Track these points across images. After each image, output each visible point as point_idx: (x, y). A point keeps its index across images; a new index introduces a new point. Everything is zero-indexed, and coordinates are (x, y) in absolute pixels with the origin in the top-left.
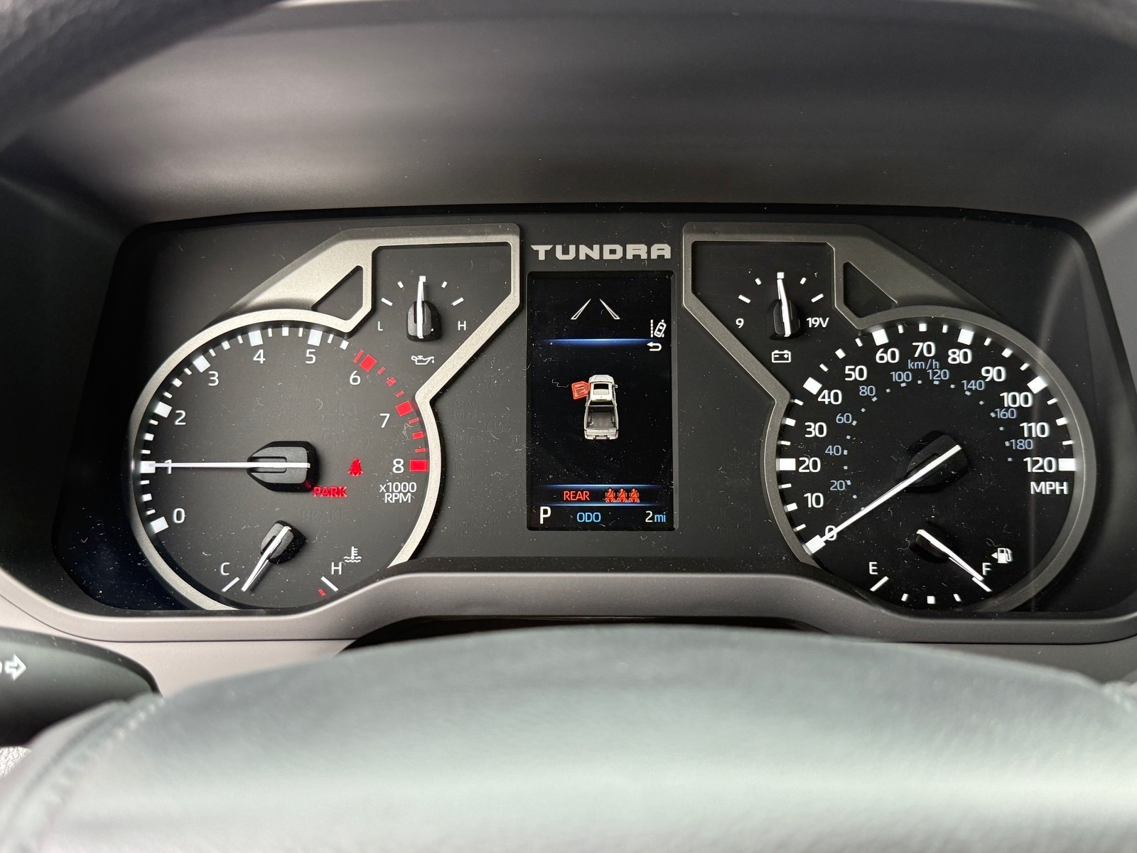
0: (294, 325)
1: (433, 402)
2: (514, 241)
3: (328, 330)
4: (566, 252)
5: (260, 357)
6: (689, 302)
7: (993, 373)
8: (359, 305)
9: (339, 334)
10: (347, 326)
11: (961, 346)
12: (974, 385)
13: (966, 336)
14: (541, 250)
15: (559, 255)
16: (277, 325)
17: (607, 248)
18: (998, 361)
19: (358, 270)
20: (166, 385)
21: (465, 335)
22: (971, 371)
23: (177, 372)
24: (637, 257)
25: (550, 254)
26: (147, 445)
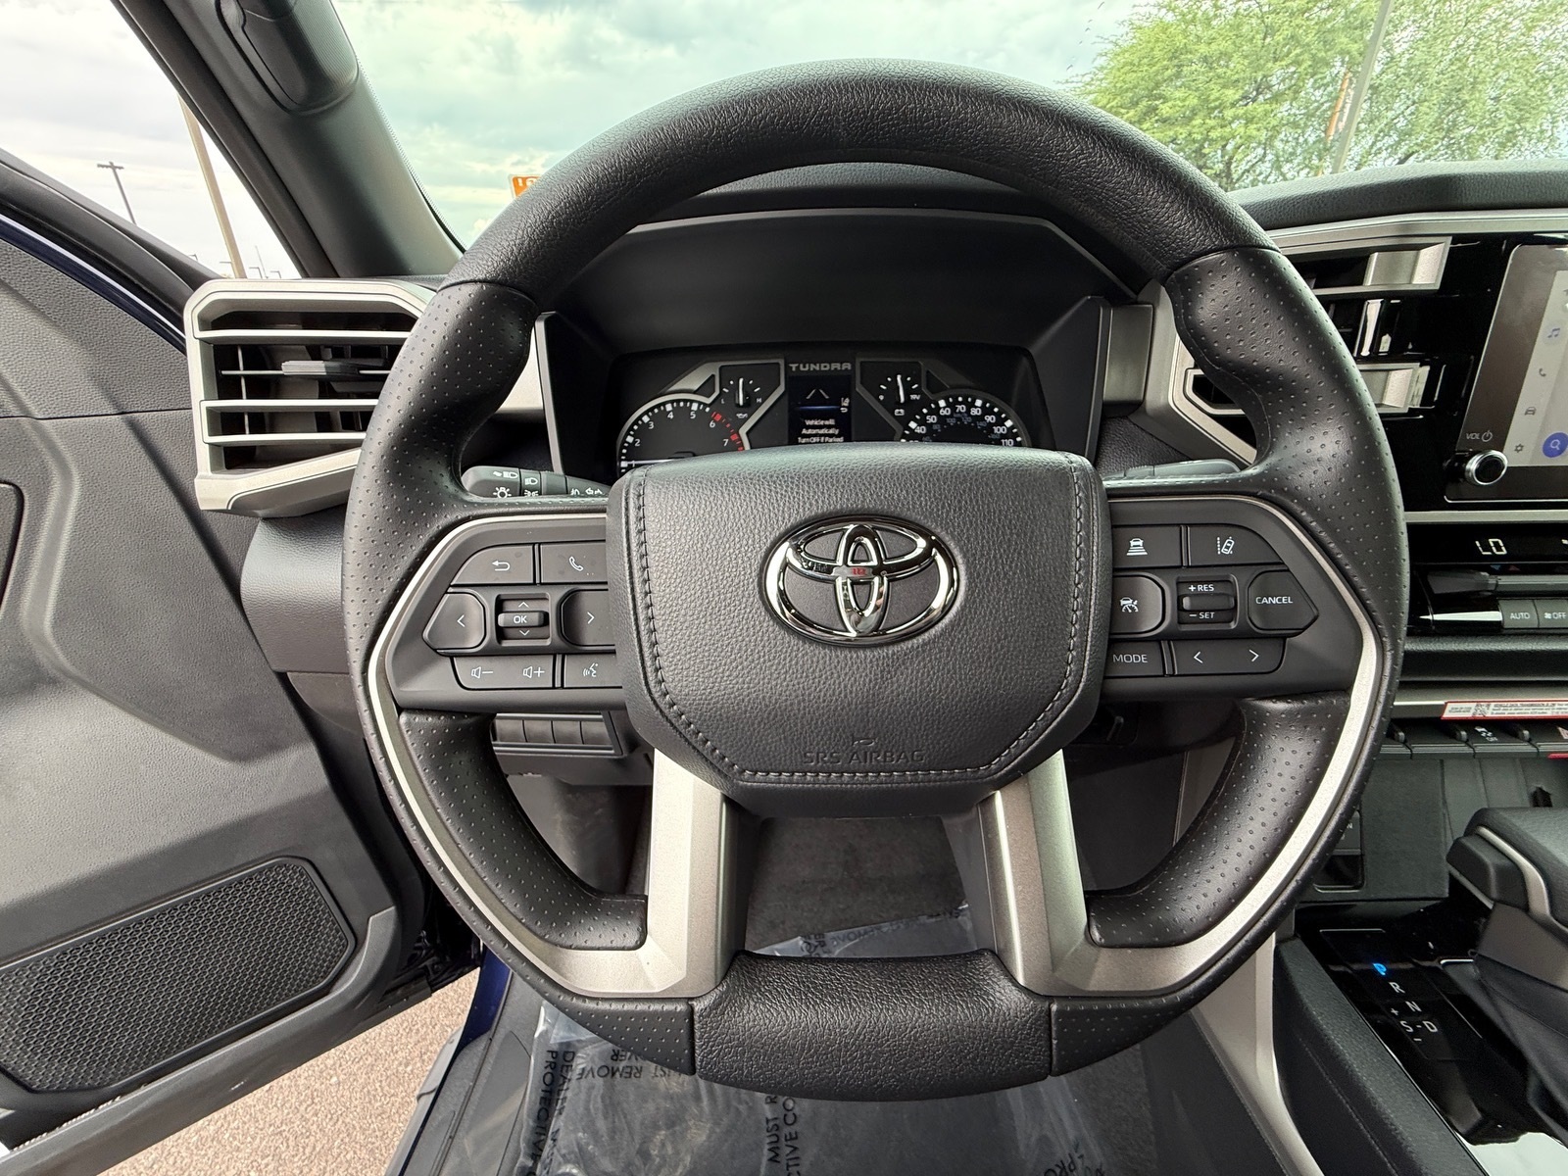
0: (685, 401)
1: (748, 433)
2: (782, 362)
3: (700, 403)
4: (804, 367)
5: (671, 416)
6: (859, 389)
7: (990, 419)
8: (714, 391)
9: (705, 405)
10: (708, 401)
11: (976, 407)
12: (982, 424)
13: (979, 403)
14: (794, 366)
15: (802, 369)
16: (678, 401)
17: (823, 365)
18: (992, 413)
19: (713, 376)
20: (631, 428)
21: (760, 404)
22: (981, 418)
23: (635, 423)
24: (836, 369)
25: (798, 368)
26: (624, 454)
